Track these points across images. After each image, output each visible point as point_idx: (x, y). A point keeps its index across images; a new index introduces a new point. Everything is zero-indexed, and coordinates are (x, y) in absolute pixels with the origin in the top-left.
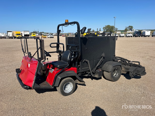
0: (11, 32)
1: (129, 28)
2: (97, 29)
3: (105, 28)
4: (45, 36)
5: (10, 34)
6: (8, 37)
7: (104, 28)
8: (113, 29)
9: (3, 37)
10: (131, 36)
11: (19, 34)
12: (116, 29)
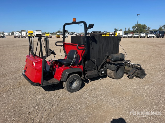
0: (25, 31)
1: (164, 27)
2: (126, 28)
3: (135, 27)
4: (59, 36)
5: (24, 34)
6: (22, 36)
7: (133, 27)
8: (144, 28)
9: (17, 36)
10: (153, 37)
11: (32, 34)
12: (148, 28)
